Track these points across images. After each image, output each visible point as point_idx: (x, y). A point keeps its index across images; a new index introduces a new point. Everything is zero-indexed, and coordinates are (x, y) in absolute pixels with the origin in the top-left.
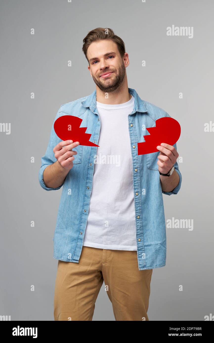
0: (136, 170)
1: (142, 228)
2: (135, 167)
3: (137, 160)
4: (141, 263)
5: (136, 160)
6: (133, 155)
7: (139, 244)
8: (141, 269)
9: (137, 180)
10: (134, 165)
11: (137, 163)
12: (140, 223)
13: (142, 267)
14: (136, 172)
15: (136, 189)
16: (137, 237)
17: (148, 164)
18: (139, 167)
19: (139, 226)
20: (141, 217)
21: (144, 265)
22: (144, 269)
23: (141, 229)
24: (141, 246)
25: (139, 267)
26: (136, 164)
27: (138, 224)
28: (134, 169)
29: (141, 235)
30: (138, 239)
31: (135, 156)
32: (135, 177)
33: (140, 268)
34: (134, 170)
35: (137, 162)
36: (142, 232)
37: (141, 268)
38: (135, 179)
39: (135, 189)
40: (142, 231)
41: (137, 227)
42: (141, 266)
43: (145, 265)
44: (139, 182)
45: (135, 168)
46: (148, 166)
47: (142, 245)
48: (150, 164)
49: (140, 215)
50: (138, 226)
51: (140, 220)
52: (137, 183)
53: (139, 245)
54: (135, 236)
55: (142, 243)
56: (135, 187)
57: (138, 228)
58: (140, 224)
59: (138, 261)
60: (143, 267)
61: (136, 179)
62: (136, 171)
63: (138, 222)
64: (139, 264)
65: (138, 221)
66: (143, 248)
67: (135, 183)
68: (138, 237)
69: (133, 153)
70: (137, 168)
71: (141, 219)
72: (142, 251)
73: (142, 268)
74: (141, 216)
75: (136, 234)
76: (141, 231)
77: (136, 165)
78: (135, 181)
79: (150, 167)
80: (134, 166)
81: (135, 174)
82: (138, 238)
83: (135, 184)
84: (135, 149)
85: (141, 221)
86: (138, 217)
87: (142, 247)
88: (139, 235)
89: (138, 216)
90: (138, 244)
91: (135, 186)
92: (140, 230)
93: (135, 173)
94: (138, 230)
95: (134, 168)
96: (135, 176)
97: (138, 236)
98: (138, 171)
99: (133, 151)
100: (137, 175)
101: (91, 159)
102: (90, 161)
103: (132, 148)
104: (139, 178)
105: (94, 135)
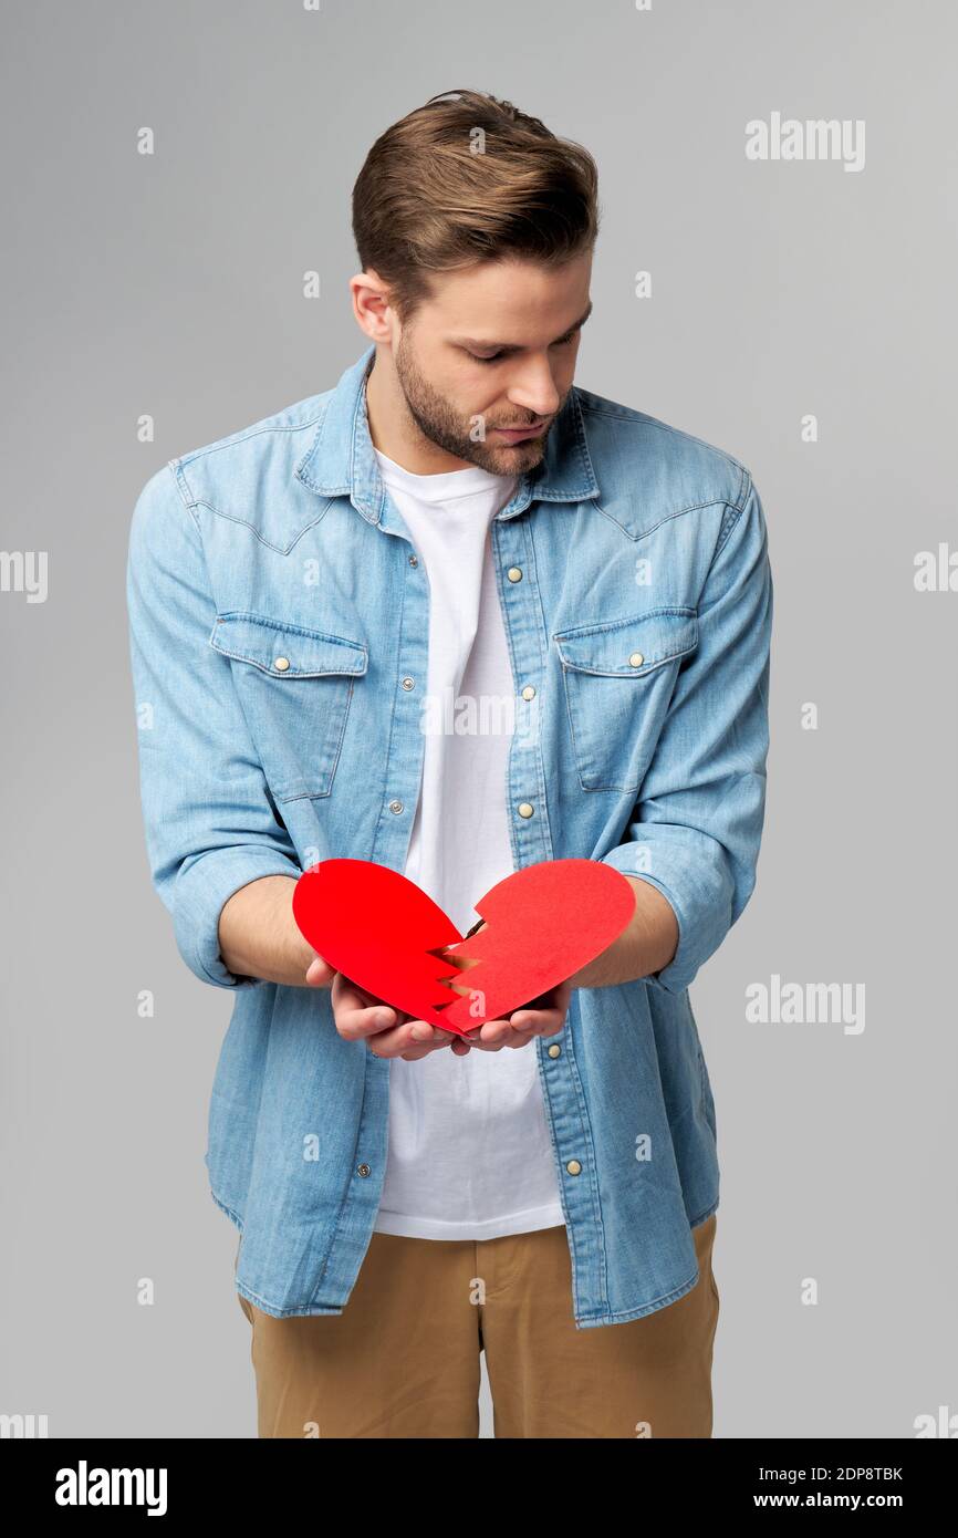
0: (525, 809)
1: (582, 1104)
2: (519, 793)
3: (531, 756)
4: (583, 1292)
5: (523, 756)
7: (570, 1189)
8: (583, 1325)
10: (512, 783)
11: (529, 771)
12: (568, 1080)
13: (589, 1313)
14: (526, 823)
16: (559, 1154)
17: (584, 768)
18: (542, 790)
19: (561, 1099)
20: (570, 1047)
21: (597, 1298)
22: (599, 1322)
23: (575, 1109)
24: (585, 1201)
25: (575, 1312)
26: (524, 776)
27: (554, 1088)
28: (515, 806)
29: (581, 1140)
30: (567, 1164)
32: (522, 849)
33: (579, 1314)
34: (514, 812)
35: (532, 765)
36: (586, 1125)
37: (587, 1317)
38: (525, 855)
40: (585, 1119)
41: (553, 1101)
42: (584, 1307)
43: (605, 1299)
45: (517, 799)
46: (588, 776)
47: (588, 1195)
48: (597, 766)
49: (566, 1038)
50: (553, 1097)
51: (565, 1061)
53: (568, 1195)
54: (550, 1151)
55: (587, 1186)
57: (556, 1109)
58: (569, 1086)
59: (574, 1281)
60: (597, 1311)
61: (531, 858)
62: (528, 814)
63: (551, 1075)
64: (575, 1297)
65: (552, 1069)
66: (593, 1211)
68: (568, 1153)
70: (533, 797)
71: (573, 1059)
72: (592, 1228)
73: (593, 1316)
74: (570, 1040)
75: (549, 1138)
76: (577, 1120)
77: (521, 785)
79: (599, 780)
80: (515, 787)
81: (523, 829)
82: (563, 1160)
85: (574, 1069)
86: (554, 1050)
87: (589, 1206)
88: (567, 1141)
89: (555, 1044)
90: (566, 1190)
92: (574, 1115)
93: (519, 825)
94: (560, 1116)
95: (512, 800)
96: (526, 843)
97: (563, 1148)
98: (535, 815)
100: (537, 834)
101: (392, 777)
102: (391, 788)
104: (547, 849)
105: (400, 646)
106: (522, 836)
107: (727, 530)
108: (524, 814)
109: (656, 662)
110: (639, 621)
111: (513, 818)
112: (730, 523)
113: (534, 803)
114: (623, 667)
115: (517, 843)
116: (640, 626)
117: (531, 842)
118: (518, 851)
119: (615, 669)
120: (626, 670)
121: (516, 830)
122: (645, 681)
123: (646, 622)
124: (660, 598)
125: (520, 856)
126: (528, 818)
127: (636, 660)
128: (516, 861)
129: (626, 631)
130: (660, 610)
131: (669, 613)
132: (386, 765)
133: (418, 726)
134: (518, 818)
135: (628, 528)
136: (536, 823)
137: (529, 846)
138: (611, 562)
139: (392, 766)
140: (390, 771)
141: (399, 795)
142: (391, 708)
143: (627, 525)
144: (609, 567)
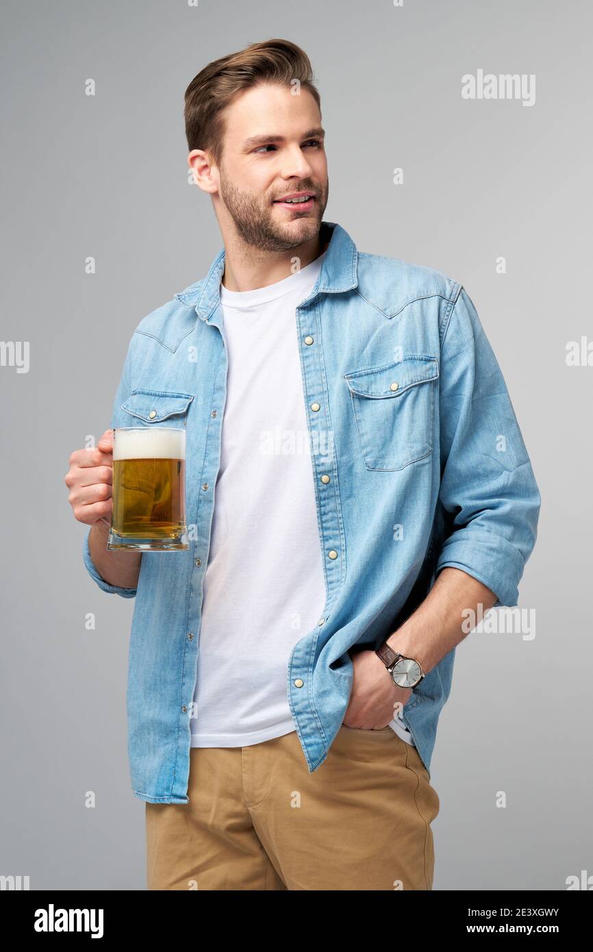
0: (325, 478)
2: (321, 469)
9: (331, 511)
10: (317, 463)
14: (325, 487)
15: (332, 538)
17: (367, 455)
18: (335, 467)
28: (319, 476)
32: (322, 502)
34: (317, 480)
38: (323, 506)
39: (327, 540)
44: (340, 515)
45: (320, 473)
46: (369, 459)
48: (374, 452)
56: (325, 534)
61: (328, 508)
62: (327, 482)
67: (323, 520)
69: (312, 427)
70: (330, 471)
77: (321, 464)
78: (325, 514)
79: (376, 463)
80: (319, 465)
81: (324, 490)
83: (325, 522)
84: (319, 412)
91: (326, 529)
93: (321, 488)
95: (317, 473)
96: (325, 499)
98: (331, 482)
99: (313, 420)
100: (332, 493)
101: (205, 470)
102: (204, 476)
103: (310, 410)
104: (338, 502)
105: (214, 393)
106: (322, 495)
108: (324, 482)
109: (405, 387)
110: (395, 365)
111: (318, 484)
113: (330, 475)
114: (386, 392)
115: (319, 499)
116: (395, 368)
117: (328, 499)
118: (320, 504)
119: (382, 394)
120: (388, 393)
121: (319, 491)
122: (399, 400)
123: (399, 365)
124: (408, 350)
126: (326, 484)
127: (394, 387)
128: (319, 509)
129: (387, 372)
130: (407, 358)
131: (412, 359)
132: (202, 463)
133: (218, 438)
134: (320, 483)
135: (386, 312)
136: (331, 487)
137: (326, 501)
138: (378, 331)
139: (206, 464)
140: (204, 467)
141: (207, 480)
142: (207, 429)
143: (385, 310)
144: (375, 335)
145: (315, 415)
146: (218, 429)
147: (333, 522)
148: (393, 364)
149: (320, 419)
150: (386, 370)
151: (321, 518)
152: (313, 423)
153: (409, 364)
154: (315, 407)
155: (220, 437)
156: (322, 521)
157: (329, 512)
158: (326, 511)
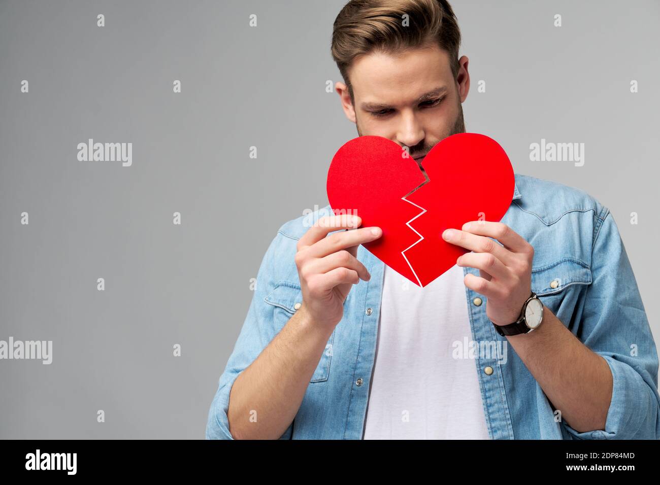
0: (488, 370)
2: (484, 361)
3: (489, 339)
5: (485, 340)
6: (476, 325)
9: (496, 402)
14: (489, 378)
15: (499, 429)
28: (482, 368)
31: (481, 328)
32: (487, 394)
34: (481, 372)
38: (489, 397)
39: (495, 431)
44: (506, 406)
45: (483, 365)
52: (498, 412)
56: (493, 425)
61: (493, 400)
62: (491, 372)
67: (490, 411)
69: (473, 321)
70: (492, 363)
78: (491, 405)
81: (488, 381)
83: (492, 413)
84: (481, 306)
91: (494, 420)
93: (485, 380)
95: (480, 365)
96: (489, 390)
98: (494, 373)
99: (475, 314)
100: (496, 385)
101: (359, 365)
102: (358, 371)
103: (472, 304)
104: (502, 394)
105: (367, 292)
106: (487, 386)
107: (597, 228)
108: (488, 373)
109: (566, 285)
110: (554, 266)
111: (481, 376)
112: (598, 224)
113: (493, 367)
114: (546, 290)
115: (484, 391)
116: (556, 268)
117: (492, 390)
118: (485, 395)
119: (541, 291)
120: (548, 290)
121: (483, 383)
122: (559, 297)
123: (559, 265)
124: (566, 253)
125: (486, 398)
126: (490, 375)
127: (554, 284)
128: (484, 401)
129: (546, 272)
130: (567, 259)
131: (571, 261)
132: (356, 358)
133: (374, 335)
134: (484, 375)
135: (544, 219)
136: (495, 378)
137: (491, 392)
138: (535, 237)
139: (360, 359)
140: (358, 362)
141: (361, 375)
142: (360, 326)
143: (544, 217)
144: (533, 239)
145: (477, 309)
146: (375, 327)
147: (500, 413)
148: (552, 265)
149: (482, 314)
150: (544, 270)
151: (488, 410)
152: (476, 317)
153: (568, 265)
154: (477, 301)
155: (376, 333)
156: (488, 413)
157: (495, 403)
158: (493, 402)
